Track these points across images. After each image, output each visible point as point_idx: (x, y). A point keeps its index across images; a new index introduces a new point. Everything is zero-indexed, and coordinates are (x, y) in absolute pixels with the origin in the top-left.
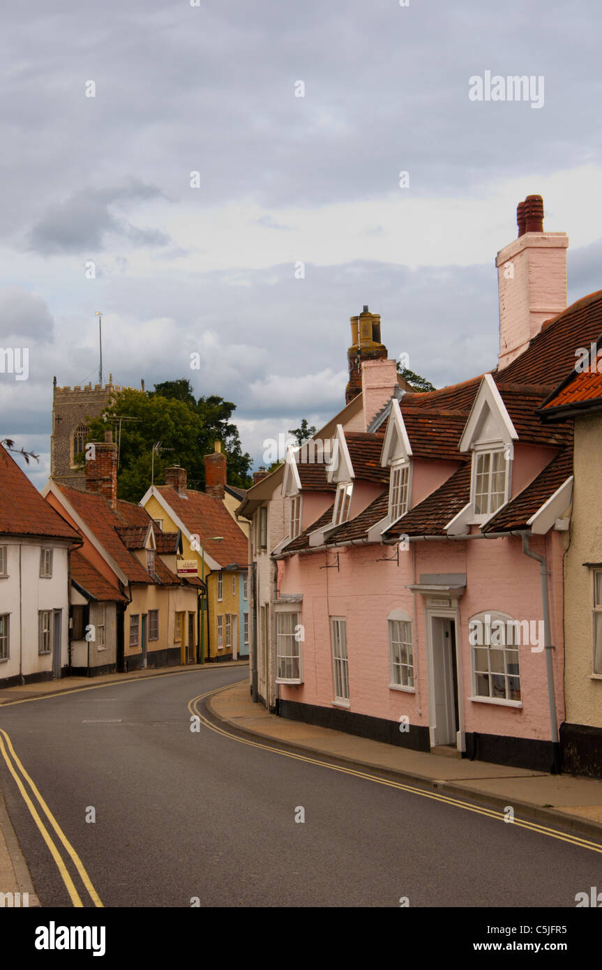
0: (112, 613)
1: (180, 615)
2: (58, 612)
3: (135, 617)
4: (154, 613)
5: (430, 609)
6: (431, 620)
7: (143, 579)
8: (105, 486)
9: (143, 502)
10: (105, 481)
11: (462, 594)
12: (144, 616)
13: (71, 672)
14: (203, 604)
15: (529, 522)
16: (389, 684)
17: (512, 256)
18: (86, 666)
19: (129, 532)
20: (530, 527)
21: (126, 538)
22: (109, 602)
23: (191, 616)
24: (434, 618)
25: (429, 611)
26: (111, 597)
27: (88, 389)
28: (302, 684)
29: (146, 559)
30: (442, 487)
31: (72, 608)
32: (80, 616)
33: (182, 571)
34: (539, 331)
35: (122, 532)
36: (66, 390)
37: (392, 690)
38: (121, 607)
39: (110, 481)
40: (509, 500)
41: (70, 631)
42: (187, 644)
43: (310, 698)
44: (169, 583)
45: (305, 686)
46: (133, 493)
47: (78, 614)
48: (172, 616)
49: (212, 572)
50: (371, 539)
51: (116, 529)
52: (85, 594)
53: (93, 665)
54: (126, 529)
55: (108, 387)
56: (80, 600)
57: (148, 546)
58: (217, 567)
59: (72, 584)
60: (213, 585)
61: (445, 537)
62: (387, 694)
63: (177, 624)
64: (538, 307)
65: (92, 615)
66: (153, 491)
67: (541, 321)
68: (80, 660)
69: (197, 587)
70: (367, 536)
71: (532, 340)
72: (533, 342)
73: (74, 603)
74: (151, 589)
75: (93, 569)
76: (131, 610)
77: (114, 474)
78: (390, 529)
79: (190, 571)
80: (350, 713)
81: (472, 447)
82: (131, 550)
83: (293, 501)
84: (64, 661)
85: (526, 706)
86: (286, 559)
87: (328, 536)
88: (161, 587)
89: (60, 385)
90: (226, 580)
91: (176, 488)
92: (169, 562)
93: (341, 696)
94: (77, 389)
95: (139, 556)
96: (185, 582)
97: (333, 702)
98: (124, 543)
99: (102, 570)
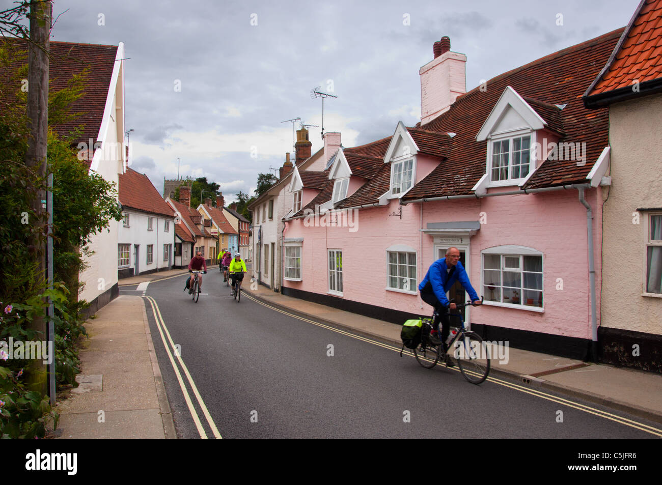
0: (190, 246)
1: (211, 248)
2: (171, 245)
3: (197, 248)
4: (203, 247)
5: (437, 244)
6: (438, 252)
7: (200, 235)
8: (187, 201)
9: (198, 209)
10: (187, 200)
11: (475, 234)
12: (200, 248)
13: (175, 267)
14: (218, 244)
15: (587, 177)
16: (386, 287)
17: (434, 65)
18: (180, 265)
19: (195, 218)
20: (589, 181)
21: (194, 220)
22: (189, 242)
23: (214, 248)
24: (440, 250)
25: (436, 245)
26: (189, 240)
27: (175, 180)
28: (302, 281)
29: (201, 228)
30: (433, 172)
31: (176, 244)
32: (179, 247)
33: (212, 233)
34: (455, 101)
35: (192, 218)
36: (168, 180)
37: (387, 291)
38: (193, 244)
39: (188, 200)
40: (536, 168)
41: (175, 252)
42: (213, 258)
43: (306, 288)
44: (208, 237)
45: (303, 282)
46: (195, 206)
47: (178, 246)
48: (209, 248)
49: (221, 234)
50: (381, 203)
51: (190, 217)
52: (181, 239)
53: (183, 265)
54: (194, 217)
55: (181, 180)
56: (179, 241)
57: (202, 223)
58: (223, 232)
59: (176, 235)
60: (221, 238)
61: (474, 195)
62: (385, 293)
63: (210, 252)
64: (454, 89)
65: (183, 247)
66: (201, 206)
67: (455, 96)
68: (178, 263)
69: (217, 239)
70: (378, 202)
71: (451, 105)
72: (452, 106)
73: (177, 242)
74: (202, 238)
75: (183, 230)
76: (196, 246)
77: (190, 197)
78: (405, 195)
79: (215, 233)
80: (344, 299)
81: (489, 137)
82: (196, 224)
83: (295, 194)
84: (173, 263)
85: (547, 311)
86: (290, 222)
87: (336, 205)
88: (206, 238)
89: (167, 179)
90: (225, 237)
91: (208, 205)
92: (208, 229)
93: (334, 289)
94: (171, 180)
95: (198, 226)
96: (213, 236)
97: (327, 292)
98: (193, 222)
99: (186, 231)
